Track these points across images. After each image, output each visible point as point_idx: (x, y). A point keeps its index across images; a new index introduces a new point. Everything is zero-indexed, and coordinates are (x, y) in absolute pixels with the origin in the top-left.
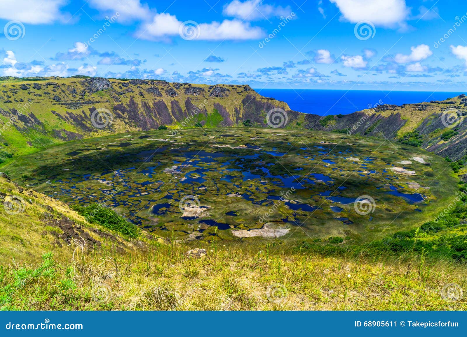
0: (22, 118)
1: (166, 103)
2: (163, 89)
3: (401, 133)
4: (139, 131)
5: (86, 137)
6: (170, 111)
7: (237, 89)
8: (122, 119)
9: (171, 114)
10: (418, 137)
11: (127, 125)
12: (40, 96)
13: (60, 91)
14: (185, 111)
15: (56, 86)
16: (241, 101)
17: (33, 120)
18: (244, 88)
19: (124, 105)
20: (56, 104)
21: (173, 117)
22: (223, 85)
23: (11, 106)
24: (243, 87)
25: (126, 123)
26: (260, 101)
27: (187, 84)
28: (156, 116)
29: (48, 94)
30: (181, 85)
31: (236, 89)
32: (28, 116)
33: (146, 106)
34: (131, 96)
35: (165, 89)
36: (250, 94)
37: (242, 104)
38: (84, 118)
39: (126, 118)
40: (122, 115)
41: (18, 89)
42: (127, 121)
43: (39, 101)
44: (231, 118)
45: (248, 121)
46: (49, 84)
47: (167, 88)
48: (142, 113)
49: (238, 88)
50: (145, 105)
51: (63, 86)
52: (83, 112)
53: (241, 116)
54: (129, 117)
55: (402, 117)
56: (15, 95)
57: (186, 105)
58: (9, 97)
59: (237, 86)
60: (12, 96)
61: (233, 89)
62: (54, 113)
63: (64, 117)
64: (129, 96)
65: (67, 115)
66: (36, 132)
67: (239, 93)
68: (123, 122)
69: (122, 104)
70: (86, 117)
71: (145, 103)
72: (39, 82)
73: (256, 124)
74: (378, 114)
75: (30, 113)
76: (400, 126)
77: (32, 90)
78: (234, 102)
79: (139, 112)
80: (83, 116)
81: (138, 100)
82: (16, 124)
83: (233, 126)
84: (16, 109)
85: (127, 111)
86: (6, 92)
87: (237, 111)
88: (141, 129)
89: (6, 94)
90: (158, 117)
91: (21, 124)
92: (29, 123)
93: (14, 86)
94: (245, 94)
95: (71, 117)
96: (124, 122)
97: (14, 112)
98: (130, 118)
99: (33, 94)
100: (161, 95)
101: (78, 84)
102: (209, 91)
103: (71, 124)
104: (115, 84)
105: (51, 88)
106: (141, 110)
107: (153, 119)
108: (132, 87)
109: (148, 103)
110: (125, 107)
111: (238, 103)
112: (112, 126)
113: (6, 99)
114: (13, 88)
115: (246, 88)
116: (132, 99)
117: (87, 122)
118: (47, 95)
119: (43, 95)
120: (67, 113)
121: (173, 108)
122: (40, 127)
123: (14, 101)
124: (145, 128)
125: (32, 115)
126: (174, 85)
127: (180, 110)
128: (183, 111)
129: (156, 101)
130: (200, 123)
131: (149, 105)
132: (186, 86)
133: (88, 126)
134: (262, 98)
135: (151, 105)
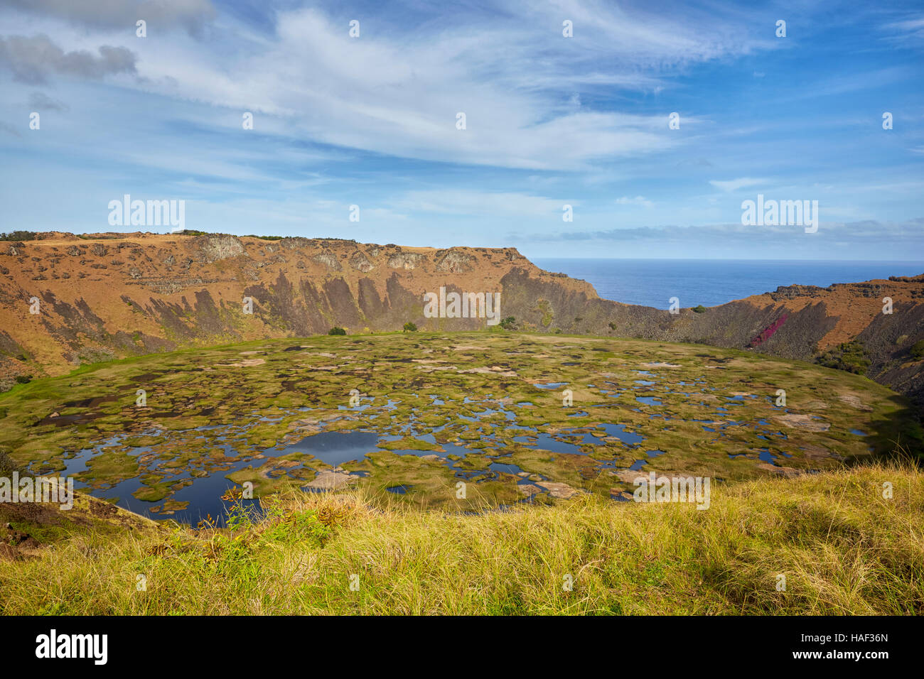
0: (63, 309)
1: (348, 283)
2: (346, 256)
3: (826, 344)
4: (289, 336)
5: (183, 347)
6: (356, 297)
7: (493, 257)
8: (258, 314)
9: (357, 305)
10: (861, 353)
11: (268, 325)
12: (104, 267)
13: (142, 258)
14: (386, 298)
15: (137, 250)
16: (499, 280)
17: (82, 313)
18: (507, 254)
19: (266, 287)
20: (131, 283)
21: (360, 310)
22: (465, 248)
23: (44, 286)
24: (505, 251)
25: (266, 322)
26: (536, 280)
27: (392, 246)
28: (326, 309)
29: (120, 264)
30: (382, 248)
31: (490, 257)
32: (73, 305)
33: (310, 288)
34: (280, 270)
35: (349, 256)
36: (517, 266)
37: (501, 286)
38: (184, 312)
39: (265, 313)
40: (260, 305)
41: (61, 255)
42: (267, 317)
43: (99, 277)
45: (512, 319)
46: (122, 246)
47: (354, 254)
48: (299, 302)
49: (494, 255)
50: (307, 287)
51: (151, 249)
52: (184, 298)
54: (273, 309)
55: (830, 312)
56: (56, 265)
57: (388, 286)
58: (42, 269)
59: (493, 250)
60: (49, 267)
61: (484, 255)
62: (125, 299)
63: (144, 308)
64: (277, 270)
65: (150, 304)
66: (86, 337)
67: (495, 263)
68: (260, 319)
69: (262, 284)
70: (188, 308)
71: (308, 284)
72: (105, 242)
73: (527, 324)
74: (778, 304)
75: (79, 300)
76: (825, 330)
77: (88, 257)
78: (486, 281)
79: (294, 301)
80: (183, 307)
81: (295, 278)
82: (48, 319)
83: (479, 330)
84: (53, 291)
85: (271, 298)
86: (39, 260)
88: (293, 334)
89: (37, 264)
90: (331, 309)
91: (58, 321)
92: (73, 318)
93: (55, 249)
94: (507, 268)
95: (157, 308)
96: (262, 319)
97: (49, 296)
98: (274, 312)
99: (90, 264)
100: (340, 268)
101: (179, 246)
102: (435, 261)
103: (157, 321)
104: (253, 247)
105: (125, 253)
106: (298, 298)
107: (320, 315)
108: (284, 252)
109: (312, 283)
110: (266, 291)
111: (493, 283)
112: (237, 328)
113: (37, 273)
114: (53, 252)
115: (510, 254)
116: (282, 275)
117: (188, 319)
118: (117, 267)
119: (110, 266)
120: (152, 300)
121: (361, 292)
122: (94, 327)
123: (50, 278)
124: (301, 332)
125: (82, 304)
126: (367, 248)
127: (376, 297)
128: (382, 300)
129: (329, 280)
130: (413, 322)
131: (315, 288)
132: (392, 251)
133: (191, 325)
134: (542, 273)
135: (319, 288)
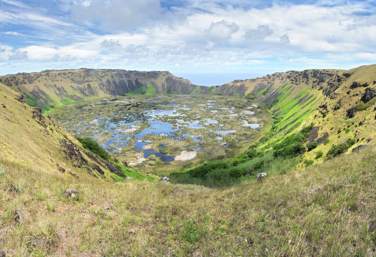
0: (58, 89)
1: (125, 81)
3: (247, 93)
4: (111, 96)
6: (127, 85)
8: (103, 90)
9: (128, 88)
10: (254, 95)
13: (74, 76)
15: (73, 73)
16: (165, 80)
17: (62, 90)
20: (72, 82)
22: (155, 71)
23: (54, 83)
25: (105, 92)
26: (175, 80)
28: (120, 89)
30: (133, 72)
31: (162, 73)
35: (124, 74)
36: (169, 76)
38: (85, 90)
39: (105, 90)
40: (103, 88)
41: (57, 75)
43: (65, 81)
44: (160, 89)
45: (169, 91)
46: (69, 73)
47: (126, 73)
50: (114, 83)
51: (76, 73)
52: (84, 86)
53: (165, 88)
55: (246, 86)
57: (135, 82)
58: (53, 79)
60: (55, 78)
61: (160, 73)
62: (71, 86)
63: (76, 89)
64: (106, 78)
66: (64, 96)
67: (163, 75)
68: (103, 92)
69: (103, 82)
73: (174, 92)
74: (235, 84)
76: (246, 90)
78: (162, 80)
79: (111, 86)
80: (84, 88)
81: (111, 80)
82: (56, 91)
83: (161, 94)
85: (105, 86)
87: (163, 86)
91: (58, 92)
93: (55, 74)
94: (167, 76)
95: (79, 89)
97: (55, 86)
98: (107, 90)
99: (63, 77)
100: (122, 77)
101: (82, 72)
102: (147, 75)
103: (79, 92)
104: (99, 72)
105: (70, 74)
107: (118, 90)
108: (107, 73)
109: (116, 81)
110: (104, 84)
111: (164, 80)
115: (167, 73)
116: (108, 79)
118: (69, 78)
119: (67, 78)
120: (77, 87)
122: (65, 94)
123: (55, 81)
125: (62, 88)
126: (129, 72)
127: (132, 85)
128: (134, 86)
129: (120, 80)
131: (116, 83)
132: (136, 72)
133: (87, 93)
134: (176, 78)
135: (118, 83)
